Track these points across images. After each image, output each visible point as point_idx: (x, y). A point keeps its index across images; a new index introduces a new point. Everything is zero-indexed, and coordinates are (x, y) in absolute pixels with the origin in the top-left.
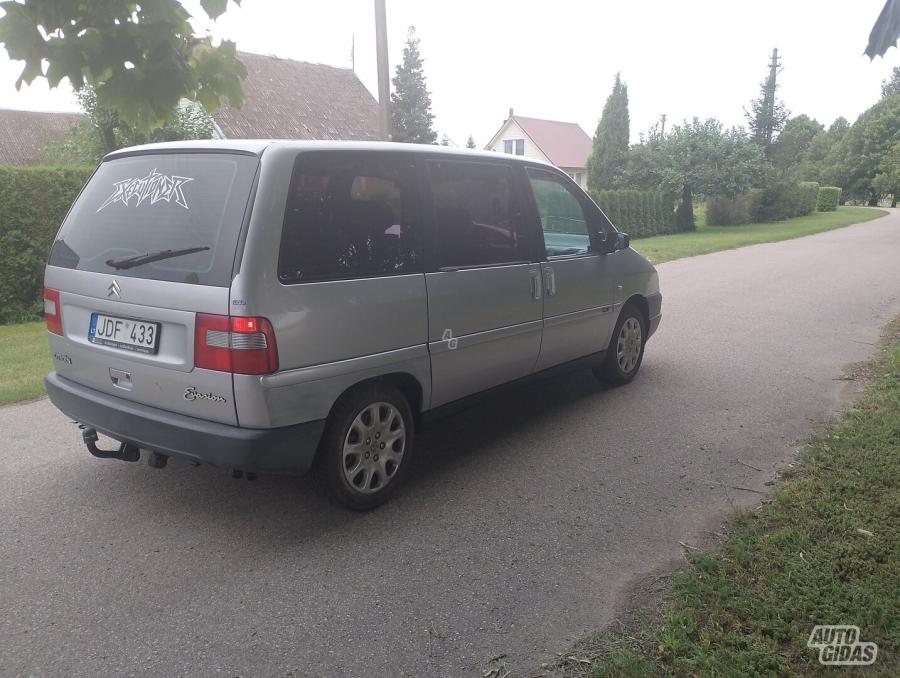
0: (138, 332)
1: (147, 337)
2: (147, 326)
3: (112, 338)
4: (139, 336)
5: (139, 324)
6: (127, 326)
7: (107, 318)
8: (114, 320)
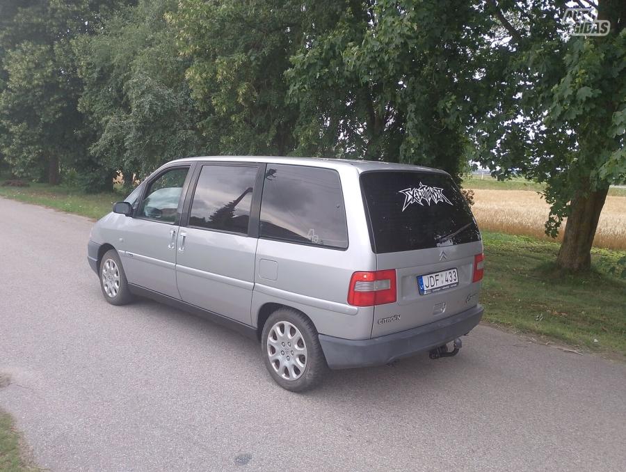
0: (449, 276)
1: (454, 277)
2: (452, 271)
3: (435, 286)
4: (449, 279)
5: (448, 272)
6: (442, 276)
7: (429, 276)
8: (434, 275)
